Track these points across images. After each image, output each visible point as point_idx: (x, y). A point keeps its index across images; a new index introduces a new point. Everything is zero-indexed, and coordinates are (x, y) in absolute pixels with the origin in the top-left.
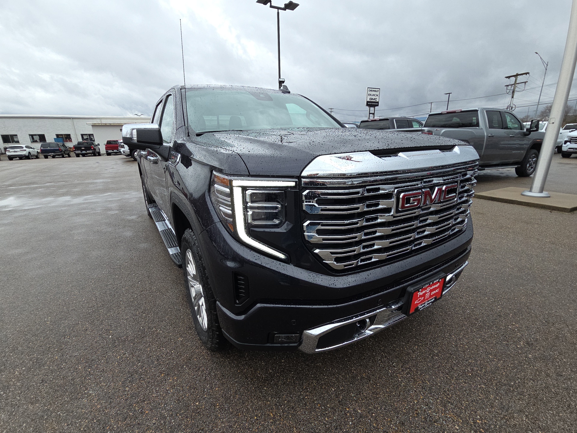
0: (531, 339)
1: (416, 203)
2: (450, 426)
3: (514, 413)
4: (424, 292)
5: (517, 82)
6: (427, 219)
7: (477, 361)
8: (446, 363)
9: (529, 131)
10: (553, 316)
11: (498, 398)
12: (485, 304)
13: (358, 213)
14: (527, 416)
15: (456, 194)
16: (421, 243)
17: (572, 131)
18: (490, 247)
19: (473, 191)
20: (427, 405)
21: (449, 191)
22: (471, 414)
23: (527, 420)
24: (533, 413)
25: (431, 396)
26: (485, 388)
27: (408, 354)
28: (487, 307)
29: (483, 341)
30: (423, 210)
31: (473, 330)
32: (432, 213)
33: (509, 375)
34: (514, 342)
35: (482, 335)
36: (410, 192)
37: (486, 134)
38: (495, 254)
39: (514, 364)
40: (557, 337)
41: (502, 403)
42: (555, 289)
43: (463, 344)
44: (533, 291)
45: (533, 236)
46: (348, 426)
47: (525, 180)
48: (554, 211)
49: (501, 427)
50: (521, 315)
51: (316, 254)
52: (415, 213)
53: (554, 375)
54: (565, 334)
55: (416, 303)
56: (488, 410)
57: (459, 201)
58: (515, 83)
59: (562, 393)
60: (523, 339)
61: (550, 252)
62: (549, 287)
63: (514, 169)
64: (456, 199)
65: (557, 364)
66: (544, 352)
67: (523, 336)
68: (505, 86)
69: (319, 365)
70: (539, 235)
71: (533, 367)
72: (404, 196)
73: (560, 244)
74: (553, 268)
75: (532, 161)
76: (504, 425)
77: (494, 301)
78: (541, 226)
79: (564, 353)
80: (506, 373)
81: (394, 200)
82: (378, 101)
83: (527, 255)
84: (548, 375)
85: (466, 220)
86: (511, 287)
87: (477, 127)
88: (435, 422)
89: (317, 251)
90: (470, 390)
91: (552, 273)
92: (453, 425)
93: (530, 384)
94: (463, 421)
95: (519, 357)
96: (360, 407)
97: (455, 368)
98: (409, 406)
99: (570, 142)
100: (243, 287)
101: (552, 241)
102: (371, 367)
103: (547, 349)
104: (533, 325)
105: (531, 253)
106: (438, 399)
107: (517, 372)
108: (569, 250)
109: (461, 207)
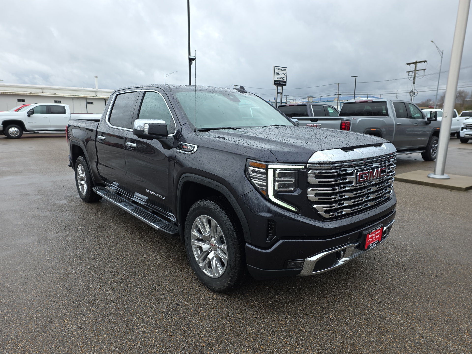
0: (438, 274)
1: (365, 179)
2: (395, 318)
3: (430, 310)
4: (372, 235)
5: (417, 69)
6: (371, 189)
7: (406, 287)
8: (387, 290)
9: (430, 120)
10: (452, 261)
11: (420, 304)
12: (407, 256)
13: (337, 184)
14: (438, 310)
15: (386, 173)
16: (367, 205)
17: (467, 118)
18: (407, 219)
19: (395, 172)
20: (379, 310)
21: (382, 172)
22: (406, 312)
23: (438, 312)
24: (442, 309)
25: (381, 306)
26: (413, 300)
27: (361, 287)
28: (409, 257)
29: (409, 277)
30: (369, 183)
31: (401, 271)
32: (373, 185)
33: (426, 293)
34: (428, 276)
35: (407, 274)
36: (363, 172)
37: (394, 123)
38: (411, 224)
39: (429, 287)
40: (455, 272)
41: (423, 306)
42: (454, 245)
43: (396, 279)
44: (439, 247)
45: (438, 210)
46: (334, 324)
47: (430, 164)
48: (453, 190)
49: (423, 316)
50: (431, 261)
51: (314, 208)
52: (365, 184)
53: (453, 291)
54: (459, 270)
55: (368, 242)
56: (415, 309)
57: (387, 178)
58: (415, 70)
59: (458, 299)
60: (434, 274)
61: (450, 221)
62: (450, 244)
63: (420, 154)
64: (386, 177)
65: (454, 286)
66: (447, 280)
67: (433, 272)
68: (407, 72)
69: (303, 296)
70: (442, 209)
71: (440, 288)
72: (360, 174)
73: (457, 215)
74: (452, 231)
75: (435, 146)
76: (425, 315)
77: (414, 254)
78: (443, 202)
79: (459, 280)
80: (424, 292)
81: (354, 176)
82: (285, 80)
83: (434, 223)
84: (449, 291)
85: (391, 191)
86: (424, 245)
87: (387, 117)
88: (385, 317)
89: (315, 206)
90: (404, 302)
91: (452, 235)
92: (396, 318)
93: (439, 296)
94: (401, 315)
95: (431, 283)
96: (339, 315)
97: (393, 292)
98: (369, 312)
99: (466, 128)
100: (273, 229)
101: (451, 213)
102: (339, 295)
103: (448, 278)
104: (440, 266)
105: (437, 222)
106: (385, 307)
107: (430, 291)
108: (463, 219)
109: (388, 182)
